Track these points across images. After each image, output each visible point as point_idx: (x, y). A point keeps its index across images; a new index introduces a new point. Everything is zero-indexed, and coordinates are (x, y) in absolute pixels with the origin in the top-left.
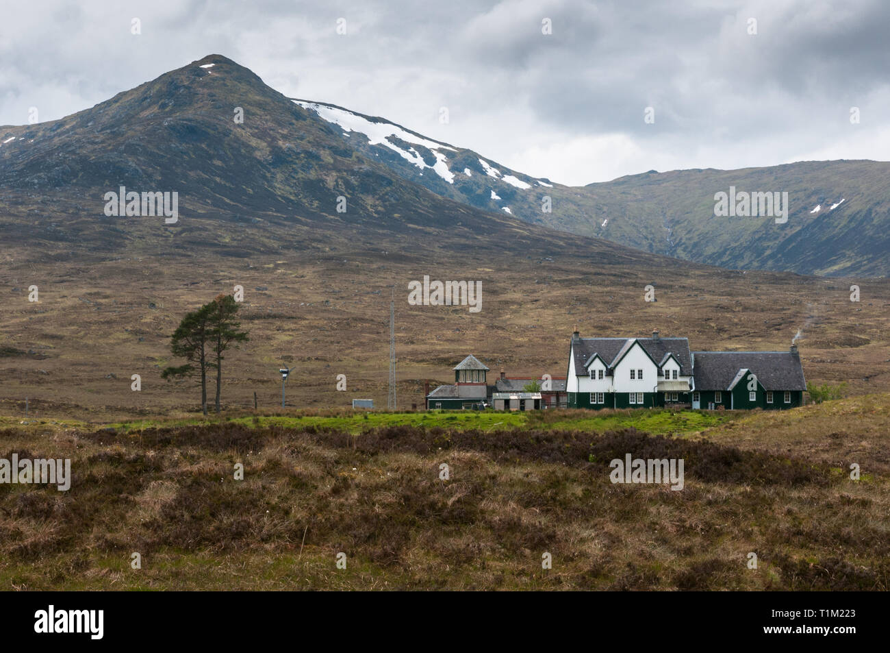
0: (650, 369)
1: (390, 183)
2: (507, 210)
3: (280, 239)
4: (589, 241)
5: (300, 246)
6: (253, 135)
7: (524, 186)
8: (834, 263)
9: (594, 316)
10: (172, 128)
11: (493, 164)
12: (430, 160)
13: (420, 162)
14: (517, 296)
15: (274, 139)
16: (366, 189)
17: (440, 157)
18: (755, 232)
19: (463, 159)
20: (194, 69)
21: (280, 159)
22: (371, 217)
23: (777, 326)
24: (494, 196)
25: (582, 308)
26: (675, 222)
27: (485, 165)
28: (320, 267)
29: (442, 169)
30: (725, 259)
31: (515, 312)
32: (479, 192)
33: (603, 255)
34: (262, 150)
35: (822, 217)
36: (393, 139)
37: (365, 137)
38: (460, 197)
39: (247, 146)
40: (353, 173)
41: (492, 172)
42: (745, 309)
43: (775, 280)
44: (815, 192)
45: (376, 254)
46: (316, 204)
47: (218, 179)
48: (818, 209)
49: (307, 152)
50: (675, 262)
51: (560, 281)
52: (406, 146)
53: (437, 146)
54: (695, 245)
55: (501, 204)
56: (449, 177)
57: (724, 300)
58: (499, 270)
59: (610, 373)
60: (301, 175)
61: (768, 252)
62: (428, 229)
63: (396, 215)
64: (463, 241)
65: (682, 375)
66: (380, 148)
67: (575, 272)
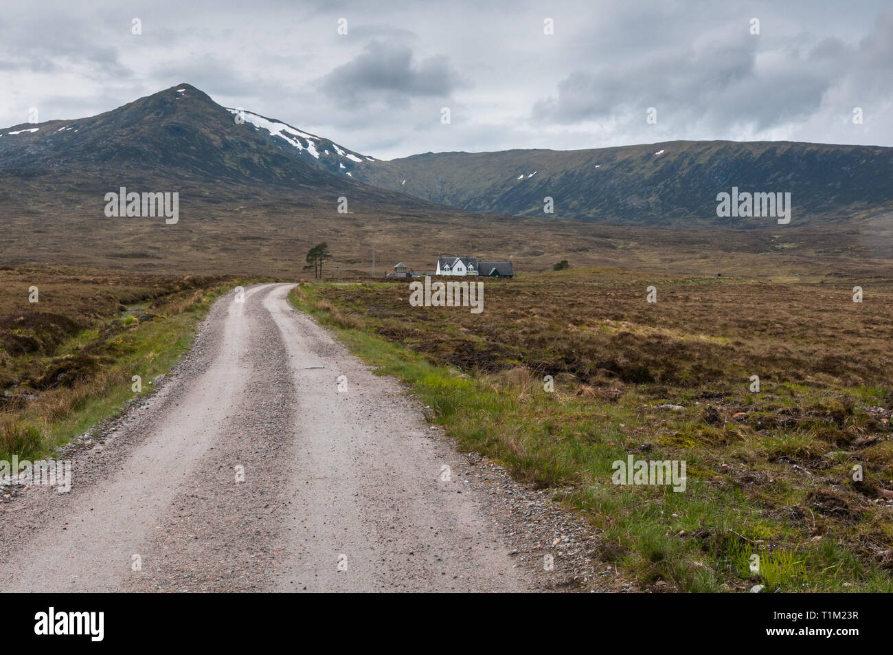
0: (464, 268)
1: (288, 161)
2: (349, 174)
3: (234, 193)
4: (398, 194)
5: (247, 198)
6: (211, 132)
7: (359, 160)
8: (530, 207)
9: (411, 239)
10: (166, 128)
11: (341, 148)
12: (305, 145)
13: (299, 146)
14: (370, 228)
15: (223, 135)
16: (275, 163)
17: (311, 143)
18: (487, 189)
19: (323, 144)
20: (172, 92)
21: (227, 146)
22: (278, 179)
23: (501, 245)
24: (342, 166)
25: (405, 235)
26: (443, 183)
27: (336, 148)
28: (265, 211)
29: (312, 150)
30: (470, 204)
31: (371, 236)
32: (333, 163)
33: (407, 203)
34: (217, 141)
35: (524, 181)
36: (283, 132)
37: (267, 131)
38: (322, 167)
39: (208, 138)
40: (268, 155)
41: (340, 152)
42: (485, 236)
43: (500, 220)
44: (520, 168)
45: (288, 203)
46: (248, 172)
47: (193, 157)
48: (522, 177)
49: (242, 143)
50: (446, 208)
51: (391, 220)
52: (291, 136)
53: (309, 137)
54: (454, 196)
55: (345, 171)
56: (316, 155)
57: (474, 231)
58: (356, 213)
59: (451, 269)
60: (239, 156)
61: (495, 200)
62: (311, 187)
63: (293, 179)
64: (331, 194)
65: (475, 270)
66: (276, 137)
67: (397, 214)
